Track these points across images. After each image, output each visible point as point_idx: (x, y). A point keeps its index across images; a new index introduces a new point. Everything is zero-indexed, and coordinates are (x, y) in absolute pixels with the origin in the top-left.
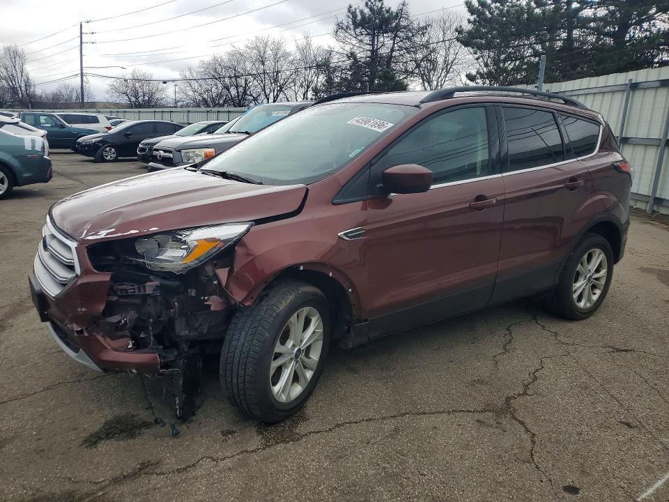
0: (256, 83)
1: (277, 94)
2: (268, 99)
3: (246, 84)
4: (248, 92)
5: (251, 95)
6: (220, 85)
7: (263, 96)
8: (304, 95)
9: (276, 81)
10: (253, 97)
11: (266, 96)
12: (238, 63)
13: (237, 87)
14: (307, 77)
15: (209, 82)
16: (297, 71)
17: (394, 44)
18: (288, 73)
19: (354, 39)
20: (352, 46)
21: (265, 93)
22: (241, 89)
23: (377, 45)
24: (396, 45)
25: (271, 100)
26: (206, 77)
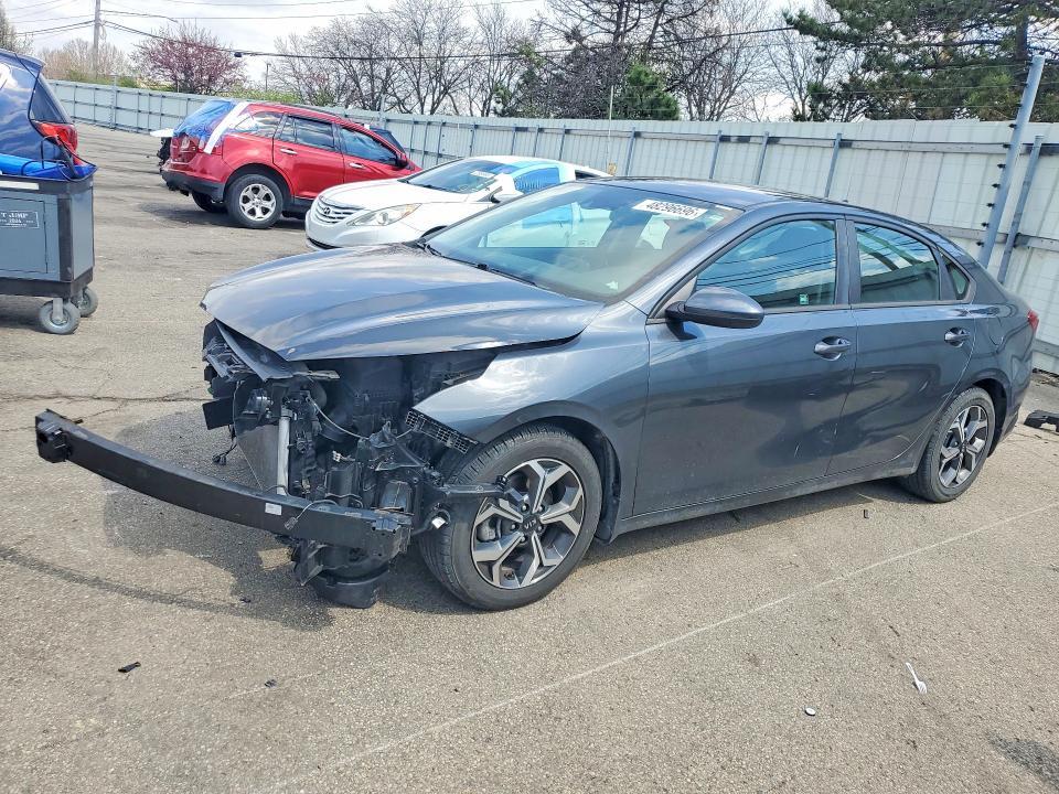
0: (405, 76)
1: (438, 98)
2: (422, 105)
3: (388, 74)
4: (390, 90)
5: (395, 95)
6: (343, 72)
7: (414, 99)
8: (484, 105)
9: (439, 75)
10: (398, 99)
11: (420, 99)
12: (377, 38)
13: (372, 78)
14: (492, 74)
15: (326, 64)
16: (476, 62)
17: (656, 25)
18: (461, 64)
19: (585, 7)
20: (578, 21)
21: (419, 93)
22: (378, 83)
23: (625, 23)
24: (659, 28)
25: (428, 107)
26: (320, 55)
